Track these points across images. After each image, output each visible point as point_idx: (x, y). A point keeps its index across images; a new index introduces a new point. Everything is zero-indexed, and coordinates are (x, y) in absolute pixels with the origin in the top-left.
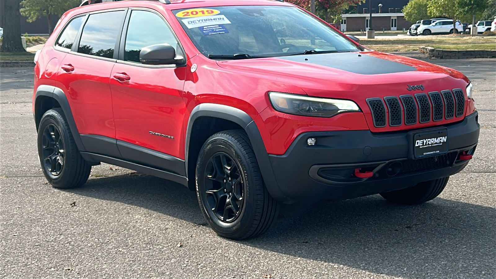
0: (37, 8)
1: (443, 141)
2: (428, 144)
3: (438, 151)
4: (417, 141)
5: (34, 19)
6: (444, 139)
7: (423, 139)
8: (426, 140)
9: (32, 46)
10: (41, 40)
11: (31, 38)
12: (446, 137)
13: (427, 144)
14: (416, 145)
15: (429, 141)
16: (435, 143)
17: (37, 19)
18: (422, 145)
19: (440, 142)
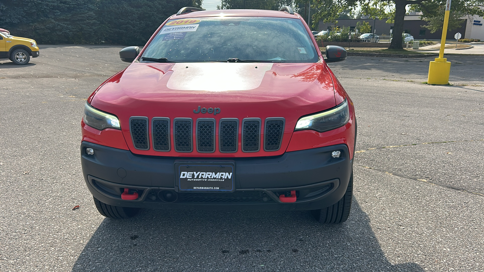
0: (437, 25)
1: (226, 178)
2: (202, 178)
3: (218, 188)
4: (182, 173)
5: (434, 32)
6: (227, 175)
7: (193, 172)
8: (199, 173)
9: (425, 46)
10: (432, 43)
11: (426, 42)
12: (231, 174)
13: (200, 177)
14: (181, 177)
15: (203, 175)
16: (212, 177)
17: (436, 32)
18: (191, 177)
19: (221, 178)
